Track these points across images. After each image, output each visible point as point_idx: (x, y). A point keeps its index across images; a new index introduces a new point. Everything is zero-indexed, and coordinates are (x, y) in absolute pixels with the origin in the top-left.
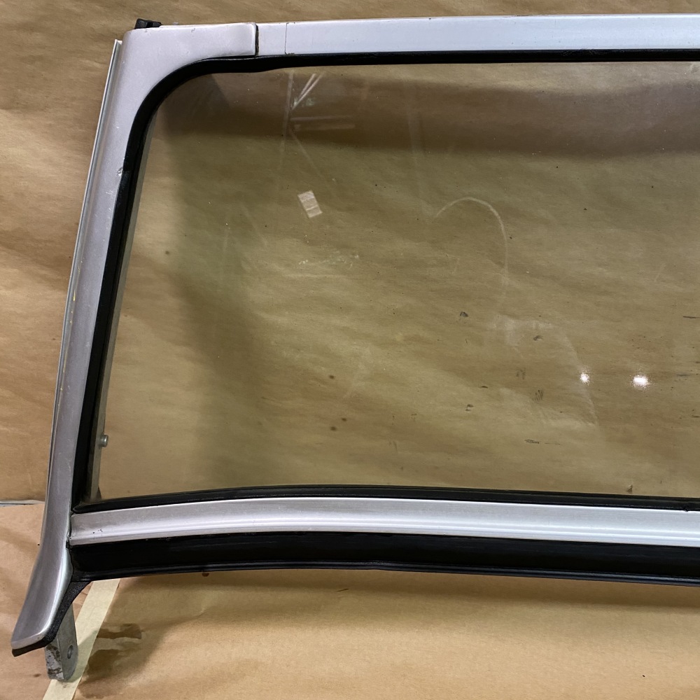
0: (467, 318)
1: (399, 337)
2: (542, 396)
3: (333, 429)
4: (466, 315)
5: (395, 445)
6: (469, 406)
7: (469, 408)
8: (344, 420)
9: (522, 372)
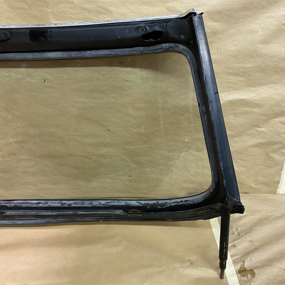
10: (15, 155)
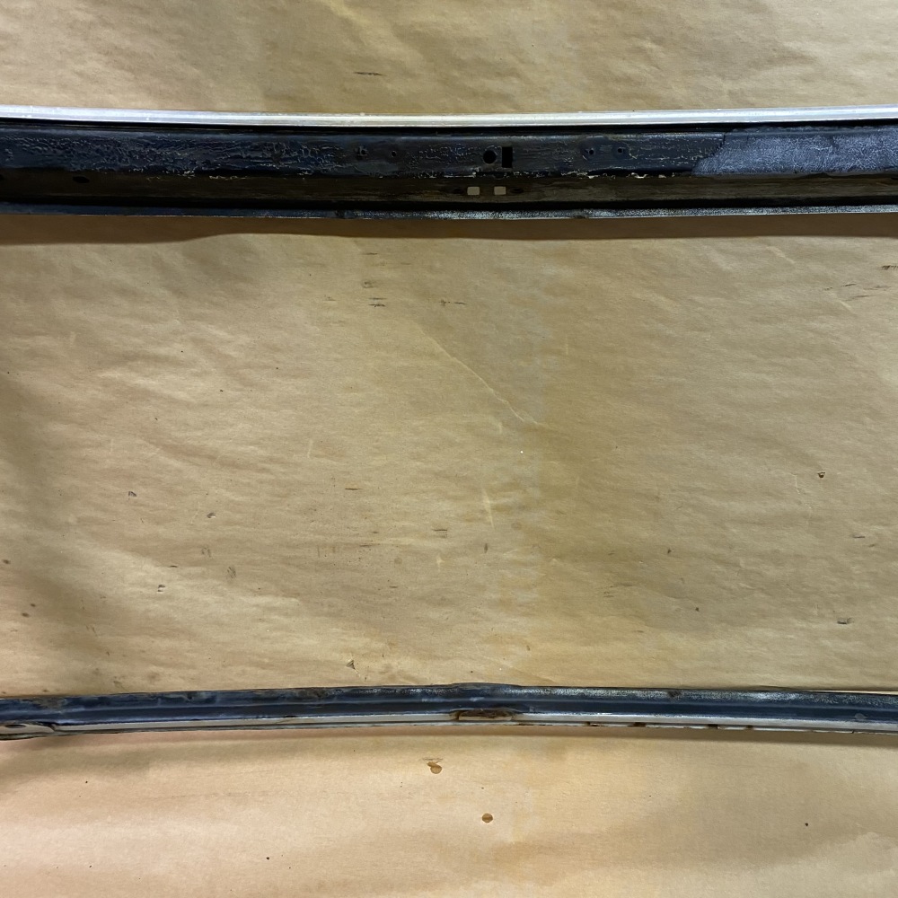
0: (135, 498)
1: (72, 520)
2: (234, 572)
3: (25, 615)
4: (135, 495)
5: (93, 629)
6: (160, 586)
7: (161, 589)
8: (33, 605)
9: (205, 550)
10: (486, 548)
